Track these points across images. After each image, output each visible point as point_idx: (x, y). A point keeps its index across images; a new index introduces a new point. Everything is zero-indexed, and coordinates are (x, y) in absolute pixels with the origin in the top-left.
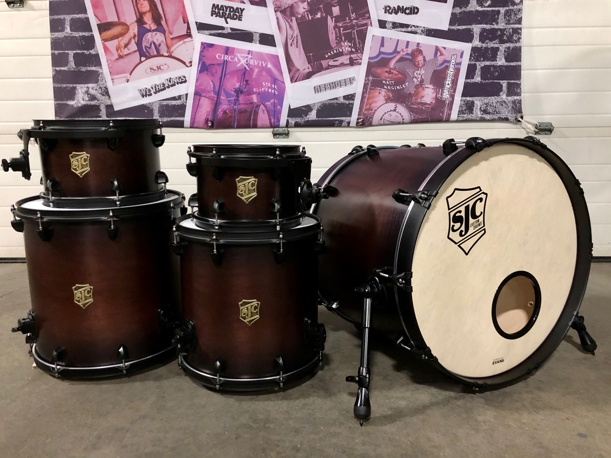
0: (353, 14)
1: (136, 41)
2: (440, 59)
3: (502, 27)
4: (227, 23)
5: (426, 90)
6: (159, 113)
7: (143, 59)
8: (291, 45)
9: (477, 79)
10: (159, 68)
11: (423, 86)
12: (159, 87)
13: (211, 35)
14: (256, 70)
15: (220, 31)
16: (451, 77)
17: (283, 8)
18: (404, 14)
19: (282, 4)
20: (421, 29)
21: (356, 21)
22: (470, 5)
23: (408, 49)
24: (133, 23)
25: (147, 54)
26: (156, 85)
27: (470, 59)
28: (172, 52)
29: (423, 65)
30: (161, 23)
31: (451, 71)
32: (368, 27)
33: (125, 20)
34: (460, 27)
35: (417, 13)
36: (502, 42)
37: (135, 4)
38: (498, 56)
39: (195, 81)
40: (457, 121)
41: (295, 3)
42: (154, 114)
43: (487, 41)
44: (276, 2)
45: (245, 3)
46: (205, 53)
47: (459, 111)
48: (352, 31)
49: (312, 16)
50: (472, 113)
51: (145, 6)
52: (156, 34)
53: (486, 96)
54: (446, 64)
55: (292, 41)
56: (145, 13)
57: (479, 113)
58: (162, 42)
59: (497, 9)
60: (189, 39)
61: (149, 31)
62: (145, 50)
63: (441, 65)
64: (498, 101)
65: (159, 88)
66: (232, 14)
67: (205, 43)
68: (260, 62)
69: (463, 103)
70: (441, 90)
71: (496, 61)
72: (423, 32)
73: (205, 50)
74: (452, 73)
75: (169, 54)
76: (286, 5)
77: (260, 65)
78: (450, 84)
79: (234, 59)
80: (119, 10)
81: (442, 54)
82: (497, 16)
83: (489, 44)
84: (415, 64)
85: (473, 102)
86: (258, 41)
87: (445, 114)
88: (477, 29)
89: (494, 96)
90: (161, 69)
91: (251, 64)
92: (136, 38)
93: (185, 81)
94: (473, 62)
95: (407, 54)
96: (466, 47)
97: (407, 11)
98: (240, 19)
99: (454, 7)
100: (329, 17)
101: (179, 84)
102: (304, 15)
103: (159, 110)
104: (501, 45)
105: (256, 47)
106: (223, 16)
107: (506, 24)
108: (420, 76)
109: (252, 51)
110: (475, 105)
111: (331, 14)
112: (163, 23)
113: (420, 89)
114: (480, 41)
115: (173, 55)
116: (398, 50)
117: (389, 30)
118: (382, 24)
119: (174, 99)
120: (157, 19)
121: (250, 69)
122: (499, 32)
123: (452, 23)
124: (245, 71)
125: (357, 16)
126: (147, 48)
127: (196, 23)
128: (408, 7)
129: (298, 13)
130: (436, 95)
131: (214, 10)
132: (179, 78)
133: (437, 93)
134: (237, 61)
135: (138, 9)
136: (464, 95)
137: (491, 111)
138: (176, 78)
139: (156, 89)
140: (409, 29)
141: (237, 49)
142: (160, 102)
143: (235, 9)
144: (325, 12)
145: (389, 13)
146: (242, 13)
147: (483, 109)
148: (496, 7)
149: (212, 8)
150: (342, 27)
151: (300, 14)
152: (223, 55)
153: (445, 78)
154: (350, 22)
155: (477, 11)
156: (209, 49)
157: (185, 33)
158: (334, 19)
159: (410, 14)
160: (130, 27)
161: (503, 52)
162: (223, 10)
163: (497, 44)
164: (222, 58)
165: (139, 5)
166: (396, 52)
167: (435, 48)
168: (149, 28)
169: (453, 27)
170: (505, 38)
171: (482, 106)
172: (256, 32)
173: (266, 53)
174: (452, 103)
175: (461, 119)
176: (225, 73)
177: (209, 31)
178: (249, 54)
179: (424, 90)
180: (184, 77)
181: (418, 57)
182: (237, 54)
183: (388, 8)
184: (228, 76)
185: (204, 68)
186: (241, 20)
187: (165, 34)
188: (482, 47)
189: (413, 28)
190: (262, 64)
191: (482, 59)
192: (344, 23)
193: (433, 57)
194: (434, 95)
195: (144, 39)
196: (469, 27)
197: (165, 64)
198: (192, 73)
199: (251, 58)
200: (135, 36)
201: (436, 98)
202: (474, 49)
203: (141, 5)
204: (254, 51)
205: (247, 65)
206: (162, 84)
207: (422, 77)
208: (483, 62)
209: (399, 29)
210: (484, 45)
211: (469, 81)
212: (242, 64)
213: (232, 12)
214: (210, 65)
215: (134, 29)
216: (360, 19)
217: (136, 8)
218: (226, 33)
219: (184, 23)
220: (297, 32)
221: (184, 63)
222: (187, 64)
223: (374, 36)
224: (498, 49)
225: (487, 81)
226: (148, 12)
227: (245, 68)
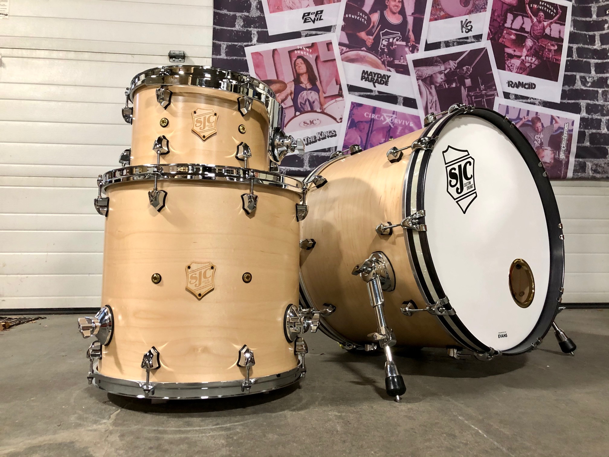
0: (482, 86)
1: (293, 98)
2: (556, 126)
3: (601, 104)
4: (375, 86)
5: (546, 151)
6: (309, 163)
7: (298, 113)
8: (431, 108)
9: (587, 144)
10: (312, 122)
11: (543, 148)
12: (311, 139)
13: (360, 96)
14: (400, 128)
15: (369, 93)
16: (565, 141)
17: (424, 77)
18: (524, 88)
19: (423, 74)
20: (538, 101)
21: (485, 92)
22: (576, 85)
23: (529, 117)
24: (291, 82)
25: (302, 109)
26: (308, 137)
27: (579, 127)
28: (325, 109)
29: (542, 131)
30: (316, 84)
31: (565, 136)
32: (495, 97)
33: (284, 79)
34: (570, 101)
35: (534, 88)
36: (603, 115)
37: (293, 66)
38: (602, 126)
39: (344, 135)
40: (573, 179)
41: (434, 74)
42: (304, 164)
43: (592, 113)
44: (418, 72)
45: (391, 71)
46: (355, 111)
47: (574, 170)
48: (482, 100)
49: (449, 86)
50: (585, 172)
51: (302, 69)
52: (311, 92)
53: (595, 158)
54: (560, 130)
55: (431, 104)
56: (302, 74)
57: (590, 172)
58: (316, 99)
59: (596, 89)
60: (341, 98)
61: (305, 89)
62: (300, 106)
63: (556, 131)
64: (605, 163)
65: (310, 141)
66: (379, 79)
67: (355, 103)
68: (404, 121)
69: (576, 163)
70: (557, 152)
71: (601, 130)
72: (541, 104)
73: (354, 109)
74: (566, 138)
75: (322, 111)
76: (427, 74)
77: (403, 124)
78: (565, 147)
79: (380, 117)
80: (279, 70)
81: (556, 122)
82: (596, 95)
83: (593, 116)
84: (535, 129)
85: (585, 163)
86: (402, 104)
87: (563, 172)
88: (583, 103)
89: (602, 158)
90: (313, 124)
91: (395, 122)
92: (293, 95)
93: (335, 135)
94: (582, 130)
95: (528, 121)
96: (576, 118)
97: (527, 86)
98: (386, 83)
99: (563, 86)
100: (462, 87)
101: (330, 138)
102: (441, 84)
103: (309, 160)
104: (602, 117)
105: (400, 108)
106: (372, 81)
107: (604, 101)
108: (540, 140)
109: (396, 112)
110: (587, 165)
111: (464, 84)
112: (318, 83)
113: (541, 150)
114: (587, 113)
115: (325, 111)
116: (521, 117)
117: (513, 101)
118: (507, 95)
119: (324, 150)
120: (312, 79)
121: (394, 127)
122: (600, 107)
123: (562, 98)
124: (390, 130)
125: (486, 88)
126: (302, 104)
127: (348, 85)
128: (527, 82)
129: (437, 83)
130: (554, 156)
131: (364, 75)
132: (330, 132)
133: (555, 154)
134: (383, 120)
135: (296, 71)
136: (577, 156)
137: (600, 171)
138: (327, 132)
139: (308, 141)
140: (529, 101)
141: (384, 110)
142: (311, 153)
143: (382, 75)
144: (459, 83)
145: (512, 87)
146: (388, 79)
147: (593, 169)
148: (595, 88)
149: (362, 74)
150: (473, 96)
151: (438, 83)
152: (370, 114)
153: (560, 142)
154: (480, 93)
155: (582, 90)
156: (359, 108)
157: (337, 93)
158: (466, 89)
159: (528, 88)
160: (288, 86)
161: (605, 123)
162: (372, 76)
163: (599, 116)
164: (370, 117)
165: (297, 67)
166: (519, 118)
167: (550, 117)
168: (305, 87)
169: (564, 101)
170: (605, 112)
171: (593, 167)
172: (400, 96)
173: (409, 115)
174: (567, 163)
175: (576, 177)
176: (372, 129)
177: (359, 93)
178: (393, 114)
179: (543, 151)
180: (335, 131)
181: (536, 123)
182: (383, 114)
183: (511, 83)
184: (374, 132)
185: (353, 124)
186: (388, 85)
187: (318, 93)
188: (588, 118)
189: (532, 100)
190: (405, 123)
191: (589, 128)
192: (475, 93)
193: (549, 124)
194: (553, 155)
195: (300, 96)
196: (577, 101)
197: (318, 119)
198: (342, 129)
199: (396, 118)
200: (291, 94)
201: (555, 159)
202: (582, 119)
203: (299, 67)
204: (399, 112)
205: (392, 123)
206: (314, 137)
207: (541, 140)
208: (591, 130)
209: (521, 100)
210: (590, 117)
211: (580, 145)
212: (387, 123)
213: (380, 78)
214: (359, 122)
215: (291, 87)
216: (488, 90)
217: (294, 70)
218: (374, 95)
219: (337, 84)
220: (435, 98)
221: (335, 119)
222: (338, 120)
223: (500, 104)
224: (600, 120)
225: (595, 146)
226: (306, 73)
227: (390, 126)
